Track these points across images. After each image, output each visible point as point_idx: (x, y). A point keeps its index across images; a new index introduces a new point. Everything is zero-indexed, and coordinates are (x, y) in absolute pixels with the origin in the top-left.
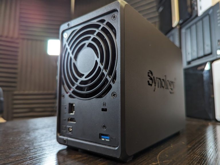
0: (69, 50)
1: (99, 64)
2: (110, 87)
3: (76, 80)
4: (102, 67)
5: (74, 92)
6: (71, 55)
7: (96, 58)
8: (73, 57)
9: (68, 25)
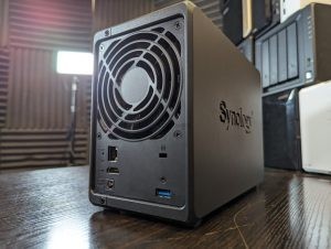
0: (108, 70)
1: (155, 92)
2: (171, 124)
3: (120, 113)
4: (160, 96)
5: (116, 130)
6: (111, 77)
7: (150, 83)
8: (114, 80)
9: (107, 33)
